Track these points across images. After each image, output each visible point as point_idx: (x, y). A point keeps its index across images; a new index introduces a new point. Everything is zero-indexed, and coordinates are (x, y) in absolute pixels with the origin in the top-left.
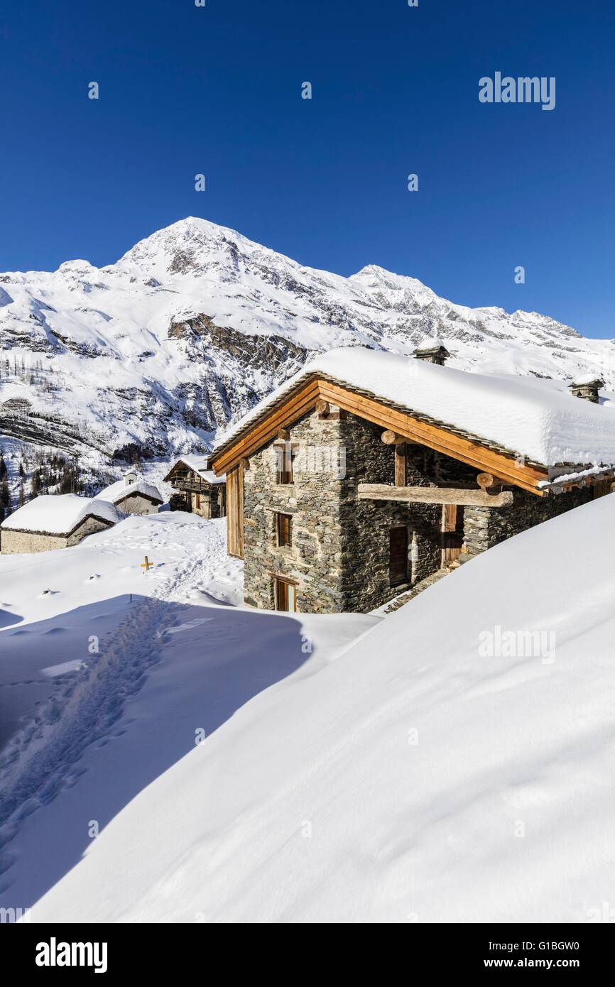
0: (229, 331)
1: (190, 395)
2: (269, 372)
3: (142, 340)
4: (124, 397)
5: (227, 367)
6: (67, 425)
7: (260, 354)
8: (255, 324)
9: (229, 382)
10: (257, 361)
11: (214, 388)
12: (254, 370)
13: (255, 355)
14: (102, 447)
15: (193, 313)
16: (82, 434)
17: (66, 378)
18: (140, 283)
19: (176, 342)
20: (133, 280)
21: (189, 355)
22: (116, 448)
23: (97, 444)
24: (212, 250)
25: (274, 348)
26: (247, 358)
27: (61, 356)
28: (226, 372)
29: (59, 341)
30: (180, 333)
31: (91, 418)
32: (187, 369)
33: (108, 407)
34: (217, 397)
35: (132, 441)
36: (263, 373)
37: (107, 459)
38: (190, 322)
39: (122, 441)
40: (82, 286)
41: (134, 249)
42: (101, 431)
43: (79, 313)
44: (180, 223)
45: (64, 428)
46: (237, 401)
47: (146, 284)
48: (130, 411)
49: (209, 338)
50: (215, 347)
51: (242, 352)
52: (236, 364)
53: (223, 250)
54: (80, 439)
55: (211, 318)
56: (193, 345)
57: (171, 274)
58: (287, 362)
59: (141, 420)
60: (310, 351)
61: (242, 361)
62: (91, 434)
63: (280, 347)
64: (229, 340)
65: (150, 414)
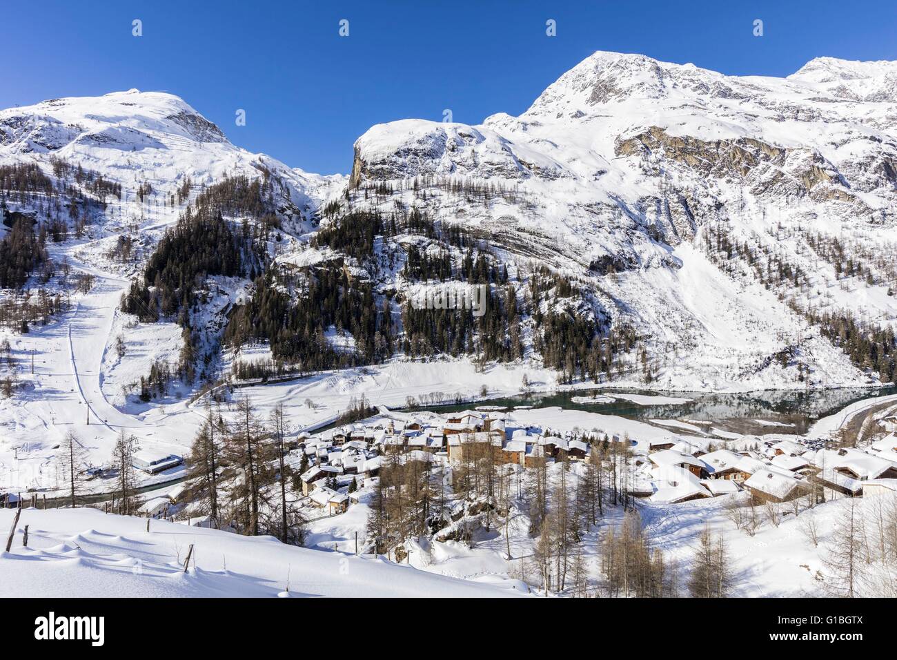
0: (686, 140)
1: (649, 209)
2: (737, 180)
3: (592, 161)
4: (592, 212)
5: (686, 179)
6: (547, 238)
7: (724, 161)
8: (716, 129)
9: (691, 194)
10: (720, 169)
11: (676, 200)
12: (718, 180)
13: (718, 163)
14: (579, 258)
15: (642, 128)
16: (560, 246)
17: (539, 198)
18: (567, 117)
19: (626, 159)
20: (559, 116)
21: (644, 170)
22: (591, 260)
23: (574, 256)
24: (634, 73)
25: (743, 152)
26: (708, 168)
27: (528, 180)
28: (685, 184)
29: (524, 167)
30: (629, 150)
31: (568, 231)
32: (643, 183)
33: (579, 221)
34: (680, 210)
35: (605, 253)
36: (729, 181)
37: (584, 270)
38: (640, 137)
39: (595, 253)
40: (521, 126)
41: (543, 95)
42: (576, 243)
43: (533, 144)
44: (588, 59)
45: (545, 241)
46: (702, 213)
47: (572, 117)
48: (598, 225)
49: (662, 150)
50: (670, 159)
51: (701, 161)
52: (694, 174)
53: (647, 70)
54: (559, 251)
55: (664, 130)
56: (645, 160)
57: (592, 105)
58: (760, 167)
59: (610, 233)
60: (791, 150)
61: (702, 170)
62: (568, 246)
63: (750, 149)
64: (685, 149)
65: (618, 227)
